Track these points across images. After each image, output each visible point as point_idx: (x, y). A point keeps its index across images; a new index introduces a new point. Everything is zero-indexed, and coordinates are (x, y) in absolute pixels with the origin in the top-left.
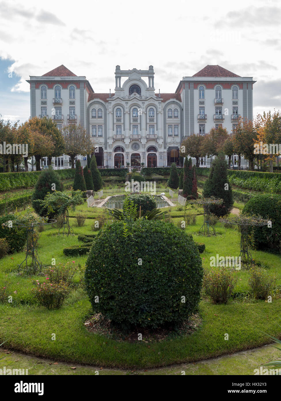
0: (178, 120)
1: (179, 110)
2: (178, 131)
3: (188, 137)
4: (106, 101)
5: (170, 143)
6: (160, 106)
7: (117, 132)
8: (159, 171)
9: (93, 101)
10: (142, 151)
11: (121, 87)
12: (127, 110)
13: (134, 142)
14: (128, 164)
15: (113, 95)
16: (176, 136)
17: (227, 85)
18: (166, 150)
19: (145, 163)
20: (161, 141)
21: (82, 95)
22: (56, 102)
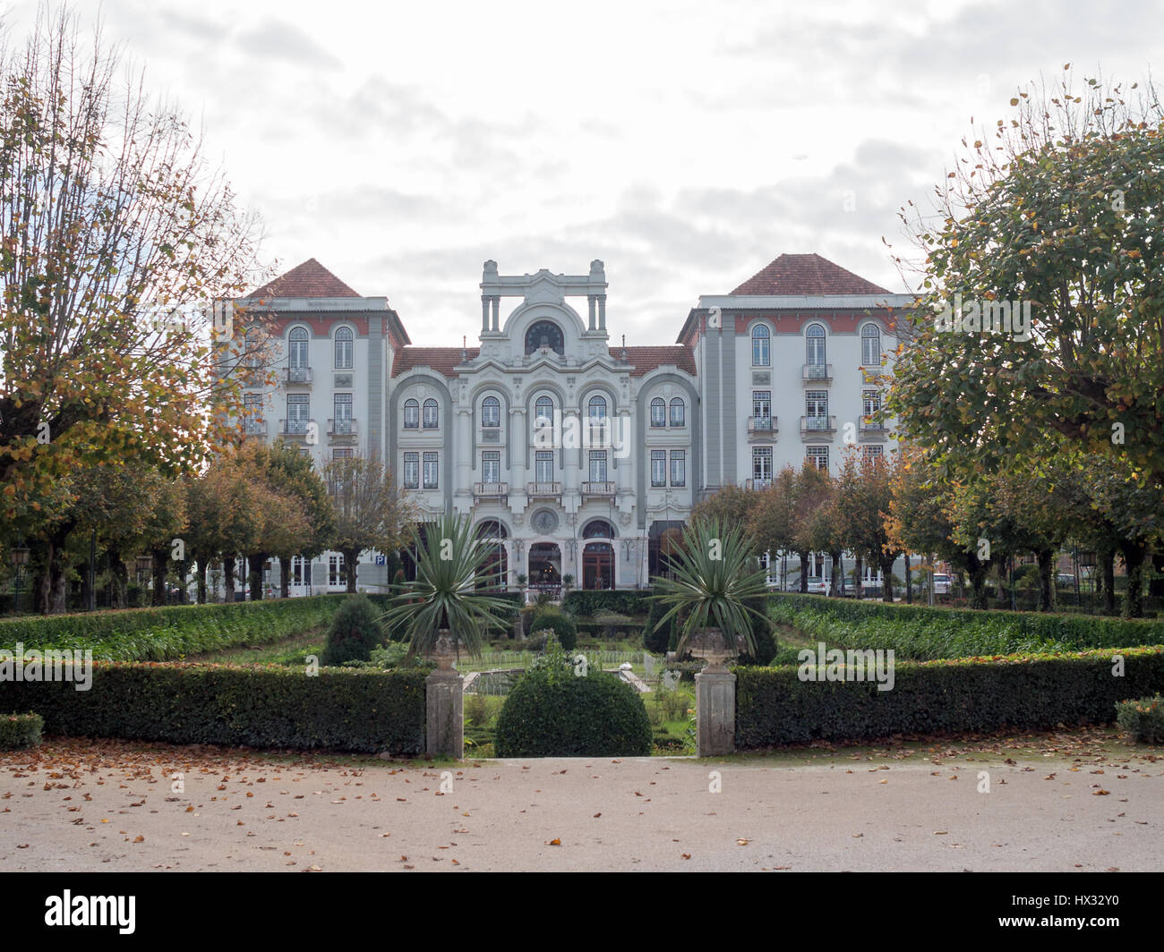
0: (682, 436)
1: (687, 401)
2: (684, 471)
3: (719, 488)
4: (452, 375)
5: (657, 510)
6: (626, 391)
7: (485, 472)
8: (620, 600)
9: (410, 373)
10: (567, 537)
11: (501, 329)
12: (518, 403)
13: (539, 506)
14: (522, 579)
15: (473, 353)
16: (678, 485)
17: (844, 320)
18: (645, 534)
19: (574, 575)
20: (627, 504)
21: (375, 354)
22: (293, 379)
